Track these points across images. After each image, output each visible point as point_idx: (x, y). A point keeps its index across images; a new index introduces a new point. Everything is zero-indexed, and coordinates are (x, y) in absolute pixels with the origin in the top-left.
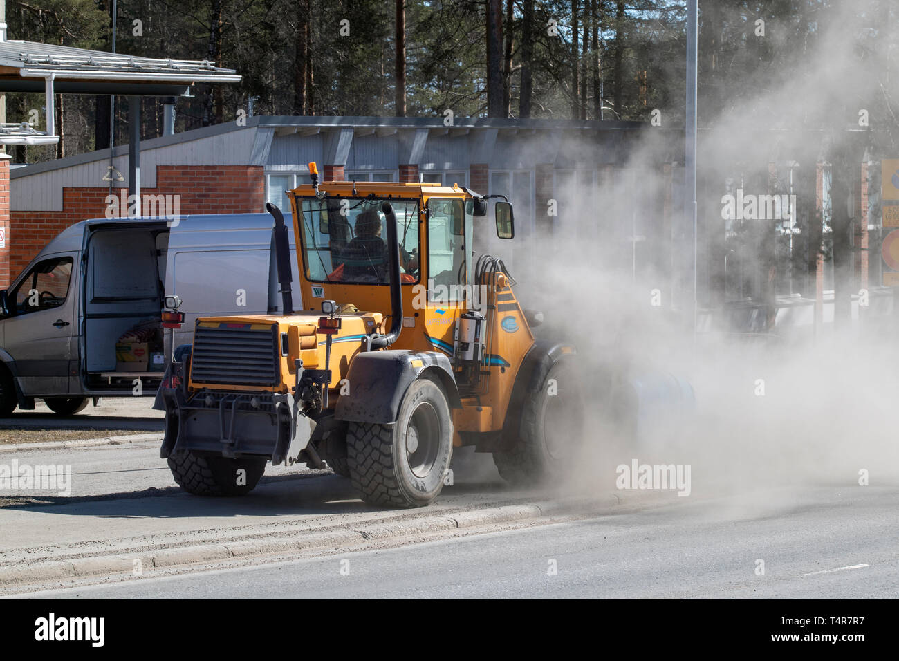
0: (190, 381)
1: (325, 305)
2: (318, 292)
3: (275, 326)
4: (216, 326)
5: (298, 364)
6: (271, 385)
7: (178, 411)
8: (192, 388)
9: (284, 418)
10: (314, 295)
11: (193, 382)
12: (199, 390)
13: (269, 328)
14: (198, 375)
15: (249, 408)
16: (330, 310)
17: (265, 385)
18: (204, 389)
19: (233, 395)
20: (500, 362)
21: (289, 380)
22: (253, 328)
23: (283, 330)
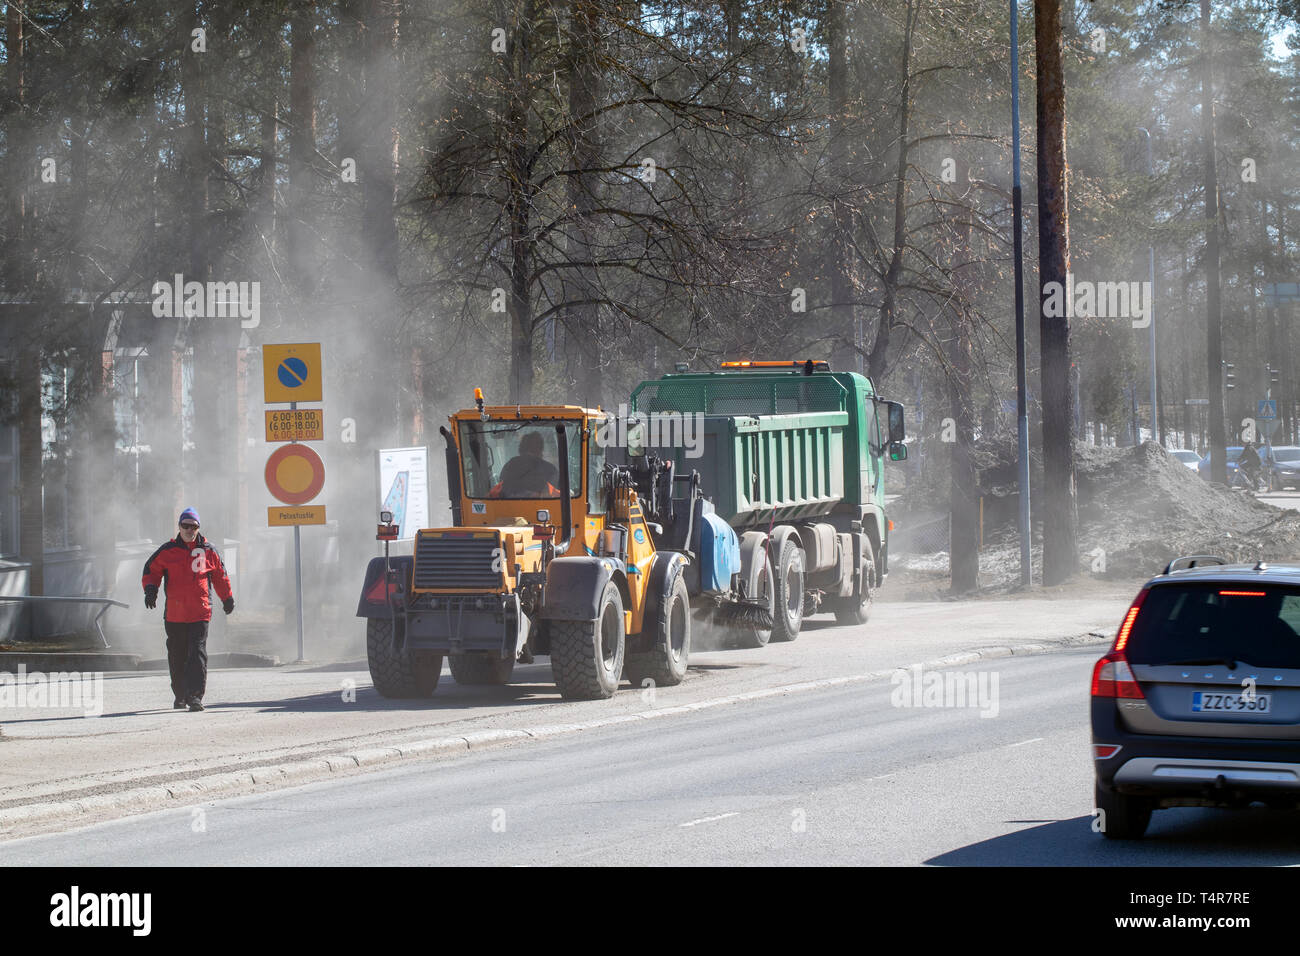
0: (413, 587)
1: (540, 514)
2: (479, 508)
3: (497, 533)
4: (439, 536)
5: (517, 567)
6: (493, 587)
7: (404, 615)
8: (415, 593)
9: (509, 616)
10: (474, 511)
11: (416, 587)
12: (421, 594)
13: (491, 536)
14: (422, 581)
15: (474, 608)
16: (545, 518)
17: (488, 588)
18: (425, 594)
19: (457, 597)
20: (636, 570)
21: (510, 582)
22: (475, 536)
23: (503, 538)
